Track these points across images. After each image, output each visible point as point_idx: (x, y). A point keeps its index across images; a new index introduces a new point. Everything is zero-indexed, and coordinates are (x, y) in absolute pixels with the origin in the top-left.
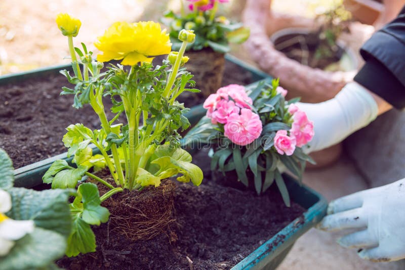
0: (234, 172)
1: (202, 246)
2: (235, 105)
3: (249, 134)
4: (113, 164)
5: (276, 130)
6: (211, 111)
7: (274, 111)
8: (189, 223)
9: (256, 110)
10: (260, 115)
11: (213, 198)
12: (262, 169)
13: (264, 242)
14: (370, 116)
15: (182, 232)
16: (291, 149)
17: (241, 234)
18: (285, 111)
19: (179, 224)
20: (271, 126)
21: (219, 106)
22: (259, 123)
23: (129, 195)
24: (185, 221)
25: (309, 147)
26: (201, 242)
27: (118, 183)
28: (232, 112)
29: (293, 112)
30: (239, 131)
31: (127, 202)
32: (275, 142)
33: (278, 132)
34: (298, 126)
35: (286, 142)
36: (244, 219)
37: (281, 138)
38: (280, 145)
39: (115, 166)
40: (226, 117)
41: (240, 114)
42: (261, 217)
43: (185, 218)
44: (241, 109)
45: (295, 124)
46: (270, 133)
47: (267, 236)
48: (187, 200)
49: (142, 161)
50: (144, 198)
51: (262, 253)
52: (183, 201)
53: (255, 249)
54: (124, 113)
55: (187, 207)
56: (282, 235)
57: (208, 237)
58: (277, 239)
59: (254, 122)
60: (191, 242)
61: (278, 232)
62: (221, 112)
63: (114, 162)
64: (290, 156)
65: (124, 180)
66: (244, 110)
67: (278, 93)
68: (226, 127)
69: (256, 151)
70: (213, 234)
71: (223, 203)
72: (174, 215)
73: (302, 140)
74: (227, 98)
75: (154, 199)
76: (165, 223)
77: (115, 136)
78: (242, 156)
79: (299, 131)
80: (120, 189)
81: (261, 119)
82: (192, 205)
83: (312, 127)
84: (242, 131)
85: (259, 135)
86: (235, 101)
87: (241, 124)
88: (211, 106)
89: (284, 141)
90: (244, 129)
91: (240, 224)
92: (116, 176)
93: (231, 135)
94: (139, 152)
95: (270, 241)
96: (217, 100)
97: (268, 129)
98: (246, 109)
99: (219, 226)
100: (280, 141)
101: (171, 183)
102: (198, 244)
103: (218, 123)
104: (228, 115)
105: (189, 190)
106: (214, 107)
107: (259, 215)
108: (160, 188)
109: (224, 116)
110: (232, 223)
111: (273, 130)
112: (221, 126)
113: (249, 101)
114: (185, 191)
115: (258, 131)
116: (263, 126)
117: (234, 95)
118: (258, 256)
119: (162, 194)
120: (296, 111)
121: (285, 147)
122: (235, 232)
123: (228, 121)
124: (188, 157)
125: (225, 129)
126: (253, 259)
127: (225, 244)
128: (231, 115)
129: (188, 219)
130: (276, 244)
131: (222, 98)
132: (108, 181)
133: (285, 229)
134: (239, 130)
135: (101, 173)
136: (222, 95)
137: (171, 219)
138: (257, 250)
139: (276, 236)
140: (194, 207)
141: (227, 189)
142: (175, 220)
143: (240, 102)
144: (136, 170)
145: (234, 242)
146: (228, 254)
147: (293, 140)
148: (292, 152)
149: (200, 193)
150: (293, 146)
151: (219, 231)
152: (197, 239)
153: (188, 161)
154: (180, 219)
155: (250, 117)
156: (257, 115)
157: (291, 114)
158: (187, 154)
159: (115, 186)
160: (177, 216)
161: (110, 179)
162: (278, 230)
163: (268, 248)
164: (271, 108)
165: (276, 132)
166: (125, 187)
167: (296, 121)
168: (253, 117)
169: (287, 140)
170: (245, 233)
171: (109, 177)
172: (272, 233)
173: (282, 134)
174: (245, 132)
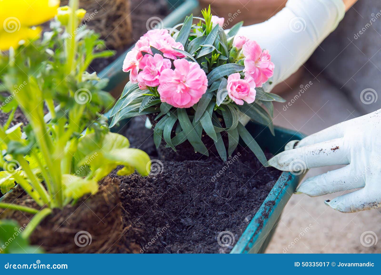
0: (187, 144)
1: (175, 247)
2: (164, 58)
3: (193, 91)
4: (25, 179)
5: (225, 75)
6: (135, 75)
7: (215, 52)
8: (149, 222)
9: (191, 56)
10: (199, 60)
11: (169, 181)
12: (222, 130)
13: (252, 218)
14: (337, 15)
15: (143, 238)
16: (251, 94)
17: (219, 216)
18: (230, 47)
19: (136, 229)
20: (218, 72)
21: (143, 64)
22: (202, 73)
23: (61, 216)
24: (144, 223)
25: (271, 83)
26: (172, 243)
27: (41, 203)
28: (162, 69)
29: (240, 46)
30: (179, 92)
31: (62, 225)
32: (229, 90)
33: (230, 77)
34: (252, 62)
35: (242, 87)
36: (217, 195)
37: (235, 84)
38: (237, 94)
39: (28, 180)
40: (157, 77)
41: (173, 67)
42: (237, 187)
43: (141, 219)
44: (172, 61)
45: (248, 61)
46: (219, 80)
47: (252, 208)
48: (138, 194)
49: (64, 165)
50: (83, 213)
51: (253, 233)
52: (133, 198)
53: (244, 231)
54: (19, 110)
55: (140, 204)
56: (270, 202)
57: (178, 233)
58: (265, 209)
59: (195, 74)
60: (159, 246)
61: (264, 199)
62: (148, 72)
63: (25, 176)
64: (252, 104)
65: (48, 197)
66: (177, 62)
67: (214, 26)
68: (160, 91)
69: (207, 109)
70: (183, 226)
71: (185, 184)
72: (127, 219)
73: (262, 77)
74: (150, 51)
75: (96, 211)
76: (118, 235)
77: (18, 145)
78: (191, 121)
79: (254, 68)
80: (47, 211)
81: (202, 67)
82: (146, 200)
83: (269, 57)
84: (183, 90)
85: (206, 88)
86: (161, 52)
87: (179, 81)
88: (133, 67)
89: (239, 87)
90: (185, 86)
91: (213, 203)
92: (36, 195)
93: (170, 98)
94: (56, 155)
95: (258, 215)
96: (139, 57)
97: (215, 76)
98: (179, 60)
99: (188, 214)
100: (235, 88)
101: (111, 182)
102: (169, 246)
103: (148, 87)
104: (159, 74)
105: (136, 181)
106: (138, 68)
107: (233, 184)
108: (100, 192)
109: (153, 76)
110: (203, 206)
111: (222, 76)
112: (154, 90)
113: (179, 47)
114: (131, 184)
115: (203, 85)
116: (207, 74)
117: (159, 45)
118: (249, 238)
119: (104, 200)
120: (244, 43)
121: (243, 95)
122: (210, 215)
123: (161, 81)
124: (123, 141)
125: (160, 93)
126: (244, 245)
127: (202, 235)
128: (162, 73)
129: (146, 219)
130: (266, 216)
131: (144, 53)
132: (27, 204)
133: (271, 192)
134: (179, 89)
135: (14, 195)
136: (142, 49)
137: (125, 226)
138: (246, 231)
139: (263, 205)
140: (149, 201)
141: (184, 163)
142: (130, 226)
143: (168, 52)
144: (60, 178)
145: (212, 229)
146: (210, 247)
147: (250, 82)
148: (254, 97)
149: (151, 180)
150: (253, 90)
151: (190, 220)
152: (165, 240)
153: (124, 146)
154: (137, 222)
155: (187, 68)
156: (196, 63)
157: (238, 49)
158: (120, 137)
159: (39, 208)
160: (131, 219)
161: (28, 200)
162: (262, 196)
163: (258, 225)
164: (211, 48)
165: (226, 77)
166: (53, 205)
167: (247, 57)
168: (191, 67)
169: (243, 85)
170: (224, 213)
171: (26, 199)
172: (257, 202)
173: (234, 78)
174: (186, 90)
